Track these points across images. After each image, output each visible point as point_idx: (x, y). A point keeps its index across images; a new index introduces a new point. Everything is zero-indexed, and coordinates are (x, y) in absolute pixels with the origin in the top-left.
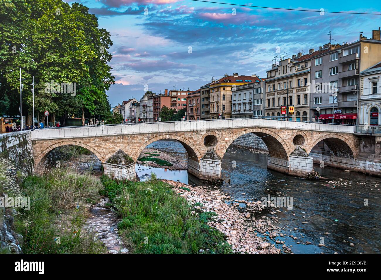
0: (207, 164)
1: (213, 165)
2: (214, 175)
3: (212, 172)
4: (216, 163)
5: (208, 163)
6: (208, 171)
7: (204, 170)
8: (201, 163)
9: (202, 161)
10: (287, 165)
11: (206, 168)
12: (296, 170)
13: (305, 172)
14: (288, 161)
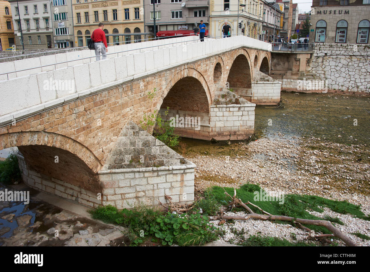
0: (226, 114)
1: (240, 113)
2: (243, 128)
3: (239, 125)
4: (246, 109)
5: (230, 111)
6: (229, 124)
7: (219, 124)
8: (212, 113)
9: (215, 109)
10: (248, 94)
11: (224, 121)
12: (261, 98)
13: (272, 99)
14: (250, 89)
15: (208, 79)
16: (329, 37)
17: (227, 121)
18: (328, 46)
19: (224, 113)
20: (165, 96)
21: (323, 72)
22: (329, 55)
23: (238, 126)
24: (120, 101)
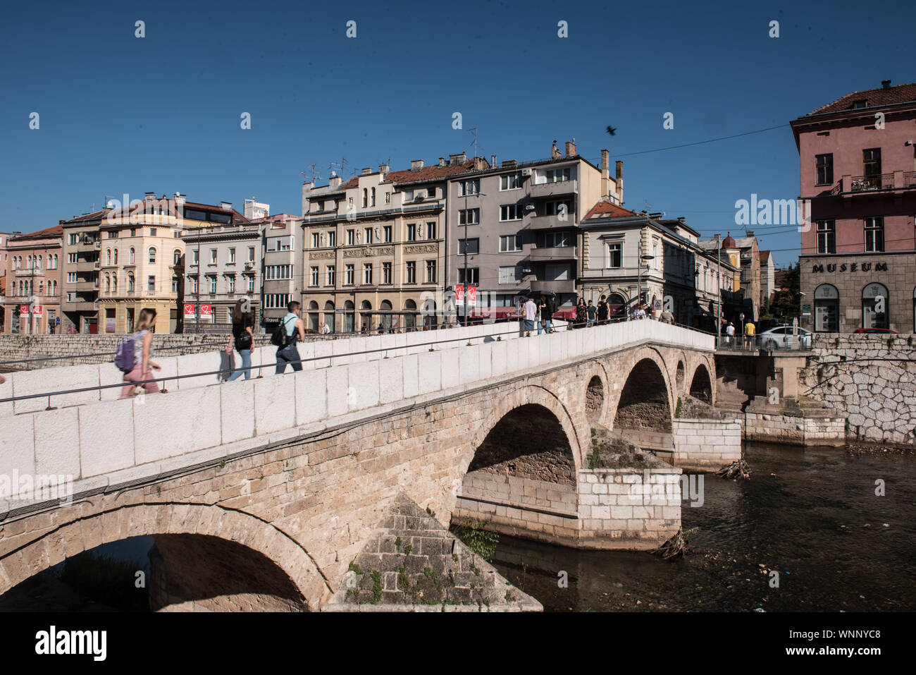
2: (654, 525)
3: (646, 516)
5: (622, 483)
6: (622, 514)
7: (598, 513)
8: (582, 487)
9: (589, 476)
10: (665, 445)
11: (610, 505)
12: (697, 456)
13: (721, 458)
14: (669, 435)
15: (574, 410)
16: (847, 320)
17: (617, 505)
18: (846, 341)
19: (610, 485)
20: (479, 443)
21: (840, 399)
22: (851, 359)
23: (644, 519)
24: (385, 450)
